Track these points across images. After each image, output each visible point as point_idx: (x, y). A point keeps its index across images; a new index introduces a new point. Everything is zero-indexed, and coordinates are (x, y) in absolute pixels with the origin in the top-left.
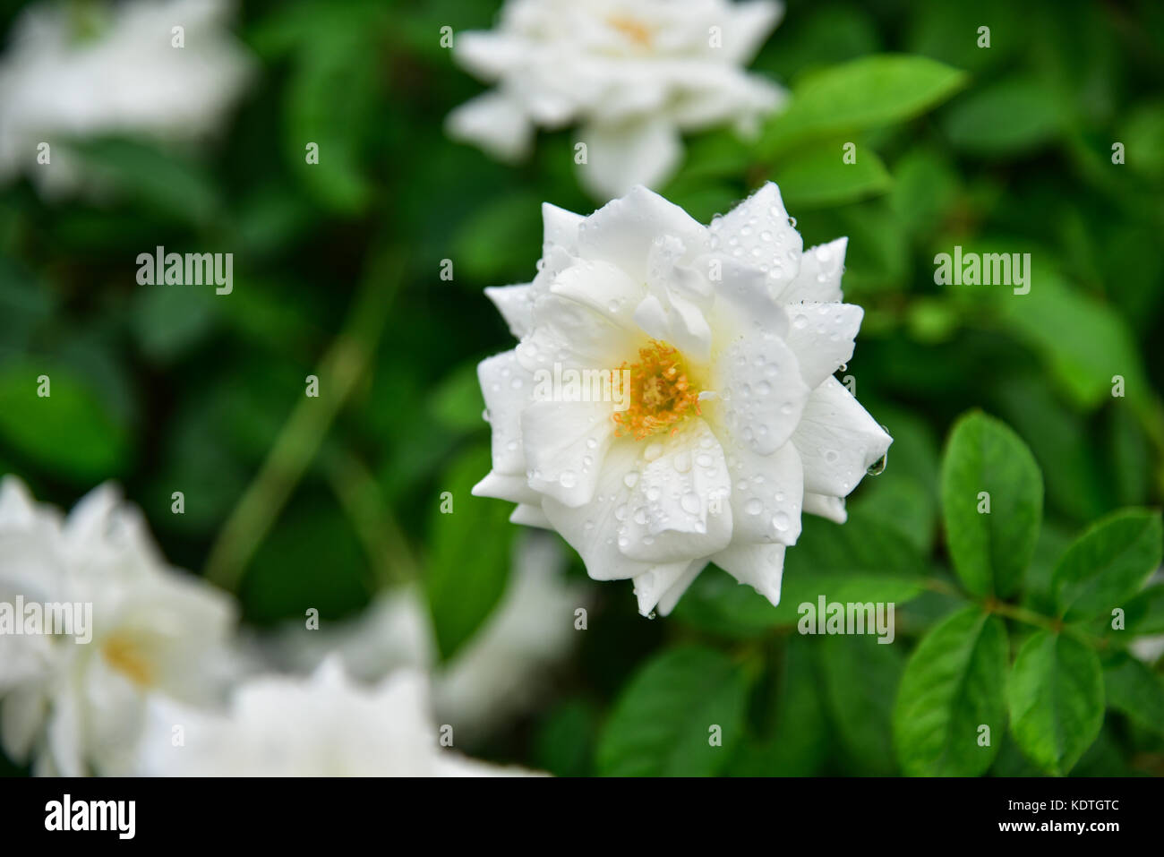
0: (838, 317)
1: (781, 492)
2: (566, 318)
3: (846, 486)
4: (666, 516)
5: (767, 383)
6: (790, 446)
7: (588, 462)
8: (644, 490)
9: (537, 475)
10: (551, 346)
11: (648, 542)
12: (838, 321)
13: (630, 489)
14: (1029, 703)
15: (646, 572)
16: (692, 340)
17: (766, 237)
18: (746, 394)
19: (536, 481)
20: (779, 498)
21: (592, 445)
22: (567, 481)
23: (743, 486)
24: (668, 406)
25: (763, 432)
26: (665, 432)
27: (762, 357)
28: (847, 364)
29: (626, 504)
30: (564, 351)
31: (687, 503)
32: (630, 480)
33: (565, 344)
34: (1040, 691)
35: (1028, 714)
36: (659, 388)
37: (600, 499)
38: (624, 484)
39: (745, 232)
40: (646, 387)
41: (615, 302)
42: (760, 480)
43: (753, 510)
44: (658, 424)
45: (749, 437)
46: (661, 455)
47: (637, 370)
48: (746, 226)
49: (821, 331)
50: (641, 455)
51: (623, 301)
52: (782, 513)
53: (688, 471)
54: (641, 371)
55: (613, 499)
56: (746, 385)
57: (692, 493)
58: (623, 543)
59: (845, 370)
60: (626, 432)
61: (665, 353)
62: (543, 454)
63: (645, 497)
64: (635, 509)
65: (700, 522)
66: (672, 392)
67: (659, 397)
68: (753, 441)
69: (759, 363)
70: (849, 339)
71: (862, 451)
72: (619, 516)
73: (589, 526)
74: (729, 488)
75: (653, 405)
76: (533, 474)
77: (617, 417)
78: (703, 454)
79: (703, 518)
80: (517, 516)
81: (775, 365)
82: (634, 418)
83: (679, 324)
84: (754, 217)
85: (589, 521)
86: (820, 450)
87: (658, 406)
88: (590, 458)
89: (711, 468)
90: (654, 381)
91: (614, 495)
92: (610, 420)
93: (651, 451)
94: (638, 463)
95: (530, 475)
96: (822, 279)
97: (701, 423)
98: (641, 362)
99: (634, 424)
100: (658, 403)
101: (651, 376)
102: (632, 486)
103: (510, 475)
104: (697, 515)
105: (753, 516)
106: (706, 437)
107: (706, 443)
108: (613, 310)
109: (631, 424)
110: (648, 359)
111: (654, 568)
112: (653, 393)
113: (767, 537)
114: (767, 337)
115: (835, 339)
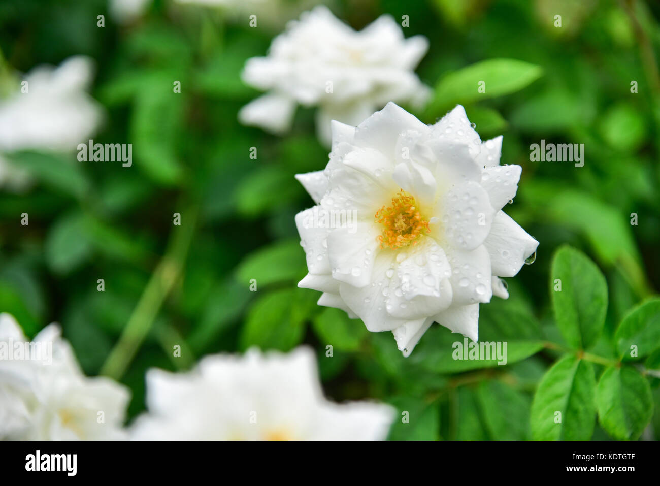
0: (508, 172)
1: (480, 273)
2: (351, 182)
3: (514, 270)
4: (416, 288)
5: (471, 208)
6: (483, 248)
7: (367, 263)
8: (400, 277)
9: (338, 271)
10: (341, 198)
11: (403, 307)
12: (507, 174)
13: (390, 279)
14: (609, 406)
15: (401, 326)
16: (426, 188)
17: (460, 133)
18: (458, 217)
19: (337, 274)
20: (478, 276)
21: (368, 253)
22: (356, 273)
23: (456, 272)
24: (409, 231)
25: (469, 237)
26: (408, 245)
27: (468, 194)
28: (513, 199)
29: (388, 287)
30: (349, 200)
31: (427, 280)
32: (390, 274)
33: (350, 197)
34: (614, 400)
35: (608, 413)
36: (404, 220)
37: (373, 285)
38: (386, 276)
39: (447, 131)
40: (396, 221)
41: (378, 170)
42: (466, 267)
43: (464, 284)
44: (405, 240)
45: (461, 241)
46: (406, 258)
47: (390, 211)
48: (449, 128)
49: (498, 181)
50: (395, 259)
51: (383, 170)
52: (481, 285)
53: (425, 264)
54: (392, 212)
55: (380, 284)
56: (459, 212)
57: (429, 275)
58: (389, 308)
59: (512, 202)
60: (386, 246)
61: (407, 200)
62: (341, 259)
63: (400, 281)
64: (394, 288)
65: (436, 290)
66: (411, 222)
67: (404, 225)
68: (464, 242)
69: (466, 198)
70: (514, 184)
71: (522, 250)
72: (384, 294)
73: (367, 301)
74: (450, 271)
75: (400, 230)
76: (335, 271)
77: (381, 238)
78: (433, 254)
79: (437, 287)
80: (321, 302)
81: (475, 198)
82: (390, 239)
83: (419, 178)
84: (452, 123)
85: (367, 298)
86: (498, 250)
87: (403, 231)
88: (367, 259)
89: (439, 261)
90: (401, 216)
91: (381, 282)
92: (376, 239)
93: (400, 257)
94: (393, 264)
95: (333, 272)
96: (490, 159)
97: (428, 239)
98: (393, 206)
99: (390, 242)
100: (404, 229)
101: (399, 214)
102: (390, 277)
103: (320, 275)
104: (434, 287)
105: (463, 288)
106: (434, 245)
107: (433, 249)
108: (378, 175)
109: (389, 242)
110: (396, 205)
111: (405, 323)
112: (401, 223)
113: (473, 299)
114: (470, 183)
115: (506, 184)
